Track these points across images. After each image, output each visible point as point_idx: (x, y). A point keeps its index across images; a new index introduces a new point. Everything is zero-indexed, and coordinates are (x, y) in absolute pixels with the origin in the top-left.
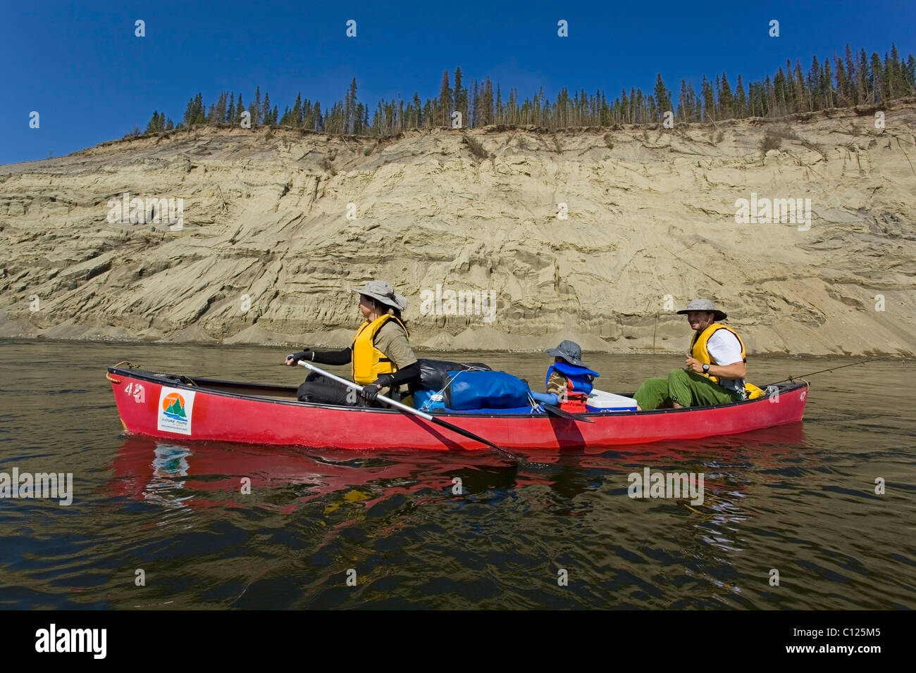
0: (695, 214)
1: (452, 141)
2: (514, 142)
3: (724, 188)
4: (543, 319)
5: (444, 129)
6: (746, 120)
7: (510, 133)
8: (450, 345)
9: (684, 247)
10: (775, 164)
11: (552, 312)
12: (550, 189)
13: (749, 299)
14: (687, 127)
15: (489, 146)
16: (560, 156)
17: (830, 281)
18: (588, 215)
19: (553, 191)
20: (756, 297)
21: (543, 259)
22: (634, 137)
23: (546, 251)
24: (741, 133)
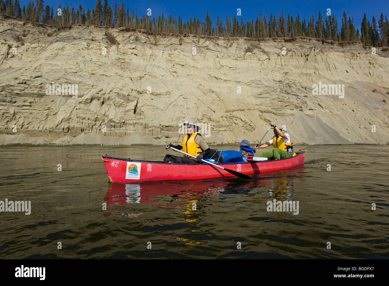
0: (212, 79)
1: (100, 33)
2: (132, 38)
3: (227, 68)
4: (124, 128)
5: (96, 27)
6: (243, 38)
7: (132, 33)
8: (69, 142)
9: (203, 94)
10: (249, 59)
11: (130, 124)
12: (145, 63)
13: (225, 119)
14: (218, 39)
15: (119, 39)
16: (156, 47)
17: (262, 112)
18: (161, 77)
19: (147, 64)
20: (229, 118)
21: (131, 98)
22: (193, 41)
23: (134, 94)
24: (240, 44)
